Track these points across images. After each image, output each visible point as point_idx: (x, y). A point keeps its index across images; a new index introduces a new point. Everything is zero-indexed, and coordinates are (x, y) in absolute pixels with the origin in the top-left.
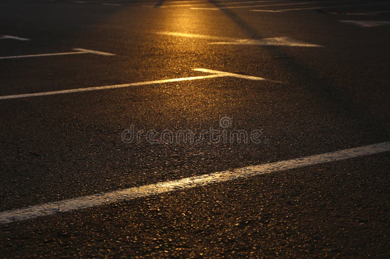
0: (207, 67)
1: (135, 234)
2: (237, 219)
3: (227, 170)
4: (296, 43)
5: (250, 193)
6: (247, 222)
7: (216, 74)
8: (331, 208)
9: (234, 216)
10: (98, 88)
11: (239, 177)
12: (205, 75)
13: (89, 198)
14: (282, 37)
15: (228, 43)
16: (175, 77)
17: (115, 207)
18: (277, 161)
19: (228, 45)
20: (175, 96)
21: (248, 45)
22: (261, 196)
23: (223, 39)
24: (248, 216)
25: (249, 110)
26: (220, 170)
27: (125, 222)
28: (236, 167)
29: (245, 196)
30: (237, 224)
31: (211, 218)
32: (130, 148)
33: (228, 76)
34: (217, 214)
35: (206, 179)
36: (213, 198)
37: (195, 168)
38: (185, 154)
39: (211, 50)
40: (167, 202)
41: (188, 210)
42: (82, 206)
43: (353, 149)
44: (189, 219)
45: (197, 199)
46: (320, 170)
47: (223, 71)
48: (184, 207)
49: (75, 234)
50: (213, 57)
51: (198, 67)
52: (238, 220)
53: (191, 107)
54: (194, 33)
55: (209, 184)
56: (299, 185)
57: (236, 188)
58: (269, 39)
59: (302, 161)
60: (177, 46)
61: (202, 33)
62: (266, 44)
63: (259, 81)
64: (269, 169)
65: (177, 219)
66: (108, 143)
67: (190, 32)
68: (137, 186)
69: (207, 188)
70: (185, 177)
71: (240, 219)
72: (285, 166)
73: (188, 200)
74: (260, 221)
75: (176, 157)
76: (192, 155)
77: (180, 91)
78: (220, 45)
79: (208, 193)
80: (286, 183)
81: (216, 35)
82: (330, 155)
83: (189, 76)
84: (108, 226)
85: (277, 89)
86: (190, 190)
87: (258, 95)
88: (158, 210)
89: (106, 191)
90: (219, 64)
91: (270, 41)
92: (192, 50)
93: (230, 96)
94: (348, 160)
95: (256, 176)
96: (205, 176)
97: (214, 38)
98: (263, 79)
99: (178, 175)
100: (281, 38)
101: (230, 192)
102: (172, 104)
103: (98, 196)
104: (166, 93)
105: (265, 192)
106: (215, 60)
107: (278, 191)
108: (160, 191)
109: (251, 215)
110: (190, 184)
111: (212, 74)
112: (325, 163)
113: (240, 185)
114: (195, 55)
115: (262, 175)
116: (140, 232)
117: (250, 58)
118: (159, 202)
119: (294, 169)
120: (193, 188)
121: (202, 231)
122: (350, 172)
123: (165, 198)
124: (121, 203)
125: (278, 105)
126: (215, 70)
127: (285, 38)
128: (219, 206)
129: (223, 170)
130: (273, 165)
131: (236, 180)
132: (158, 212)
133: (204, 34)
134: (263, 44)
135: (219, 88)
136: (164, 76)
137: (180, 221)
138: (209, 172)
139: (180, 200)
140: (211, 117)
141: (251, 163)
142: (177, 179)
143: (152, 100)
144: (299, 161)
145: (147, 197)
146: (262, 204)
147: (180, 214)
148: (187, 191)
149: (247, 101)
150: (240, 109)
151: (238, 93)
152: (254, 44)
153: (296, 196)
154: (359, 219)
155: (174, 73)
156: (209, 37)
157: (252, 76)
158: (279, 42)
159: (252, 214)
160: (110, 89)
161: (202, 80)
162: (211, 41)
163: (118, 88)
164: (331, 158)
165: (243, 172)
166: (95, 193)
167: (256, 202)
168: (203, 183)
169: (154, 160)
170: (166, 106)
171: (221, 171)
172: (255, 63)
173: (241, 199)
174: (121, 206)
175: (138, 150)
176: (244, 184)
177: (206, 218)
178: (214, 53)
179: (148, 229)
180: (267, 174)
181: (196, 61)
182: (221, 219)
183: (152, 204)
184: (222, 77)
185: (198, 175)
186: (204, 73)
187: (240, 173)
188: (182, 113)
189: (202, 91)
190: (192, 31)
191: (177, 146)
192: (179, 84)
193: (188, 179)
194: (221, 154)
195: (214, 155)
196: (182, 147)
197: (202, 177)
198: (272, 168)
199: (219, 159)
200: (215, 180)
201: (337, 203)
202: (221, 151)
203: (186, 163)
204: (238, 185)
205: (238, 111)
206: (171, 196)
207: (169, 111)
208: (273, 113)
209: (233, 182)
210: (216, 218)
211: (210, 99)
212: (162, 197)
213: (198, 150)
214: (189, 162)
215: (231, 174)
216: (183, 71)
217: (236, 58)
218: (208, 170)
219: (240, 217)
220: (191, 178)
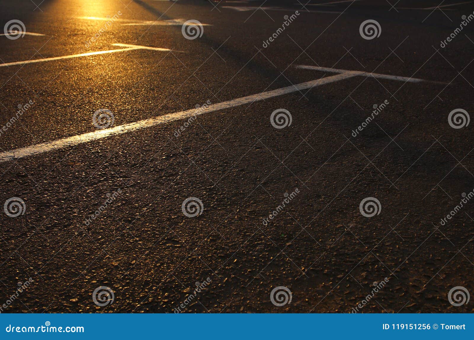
0: (123, 42)
1: (83, 171)
3: (151, 118)
5: (171, 134)
6: (172, 155)
7: (131, 47)
10: (33, 61)
11: (161, 123)
12: (122, 49)
13: (40, 146)
14: (179, 19)
15: (137, 24)
16: (98, 51)
17: (63, 151)
18: (189, 109)
19: (138, 26)
20: (100, 65)
21: (154, 25)
23: (133, 21)
24: (172, 150)
25: (161, 73)
26: (145, 118)
27: (72, 162)
28: (157, 116)
29: (167, 136)
30: (164, 157)
31: (143, 154)
32: (68, 106)
33: (141, 49)
34: (147, 151)
35: (134, 126)
36: (142, 139)
38: (115, 108)
39: (125, 30)
40: (105, 145)
41: (123, 150)
42: (35, 153)
43: (245, 98)
44: (126, 157)
45: (130, 141)
46: (222, 114)
47: (137, 45)
48: (120, 147)
49: (32, 175)
50: (127, 34)
51: (116, 42)
52: (164, 154)
53: (114, 73)
55: (137, 129)
57: (159, 131)
58: (170, 20)
59: (208, 108)
60: (96, 27)
62: (168, 25)
63: (167, 52)
64: (183, 115)
65: (116, 157)
66: (49, 103)
67: (105, 17)
68: (79, 135)
69: (137, 133)
70: (117, 126)
71: (166, 153)
72: (195, 112)
73: (122, 142)
74: (182, 154)
76: (120, 109)
77: (104, 61)
78: (131, 26)
79: (138, 136)
80: (198, 125)
81: (127, 18)
82: (228, 103)
83: (110, 49)
84: (59, 166)
85: (181, 57)
86: (123, 134)
87: (166, 62)
88: (99, 151)
89: (53, 140)
90: (132, 40)
91: (171, 22)
92: (109, 30)
93: (145, 63)
94: (242, 106)
95: (174, 121)
96: (134, 123)
97: (126, 20)
98: (169, 50)
101: (155, 134)
102: (98, 71)
103: (47, 144)
104: (92, 63)
106: (128, 37)
107: (192, 131)
108: (99, 137)
110: (123, 131)
111: (128, 48)
112: (225, 109)
113: (162, 128)
114: (112, 34)
115: (179, 120)
116: (87, 169)
117: (156, 35)
118: (99, 145)
119: (202, 115)
120: (126, 133)
121: (137, 164)
122: (244, 114)
123: (103, 142)
124: (67, 148)
125: (183, 69)
126: (130, 44)
127: (182, 19)
128: (148, 145)
129: (148, 119)
130: (186, 112)
131: (158, 125)
132: (100, 153)
134: (166, 24)
135: (136, 58)
136: (89, 50)
137: (118, 158)
139: (115, 143)
140: (132, 79)
141: (169, 112)
142: (111, 127)
143: (81, 69)
145: (88, 142)
146: (181, 142)
147: (117, 153)
148: (121, 135)
150: (154, 73)
151: (151, 61)
152: (158, 24)
154: (255, 146)
155: (97, 48)
156: (121, 20)
157: (160, 48)
158: (177, 22)
159: (175, 149)
160: (44, 61)
161: (121, 53)
162: (123, 23)
163: (51, 61)
164: (229, 105)
165: (163, 119)
166: (44, 142)
168: (133, 129)
169: (90, 114)
170: (94, 73)
172: (160, 38)
173: (164, 139)
174: (67, 150)
175: (75, 107)
176: (165, 128)
177: (139, 155)
178: (127, 32)
179: (92, 166)
180: (182, 119)
181: (113, 38)
182: (151, 155)
183: (93, 147)
184: (137, 49)
185: (128, 123)
186: (121, 47)
187: (161, 119)
188: (107, 77)
189: (122, 60)
190: (107, 15)
191: (108, 103)
192: (102, 56)
193: (120, 127)
194: (144, 107)
195: (138, 108)
196: (112, 103)
197: (131, 124)
198: (185, 115)
199: (143, 110)
200: (142, 127)
201: (238, 136)
202: (144, 104)
203: (116, 115)
204: (160, 128)
205: (153, 74)
206: (108, 140)
207: (97, 76)
208: (180, 75)
209: (156, 126)
210: (147, 154)
211: (129, 66)
212: (101, 142)
213: (125, 104)
214: (119, 114)
215: (154, 121)
216: (104, 46)
217: (146, 35)
218: (135, 119)
219: (166, 152)
220: (122, 126)
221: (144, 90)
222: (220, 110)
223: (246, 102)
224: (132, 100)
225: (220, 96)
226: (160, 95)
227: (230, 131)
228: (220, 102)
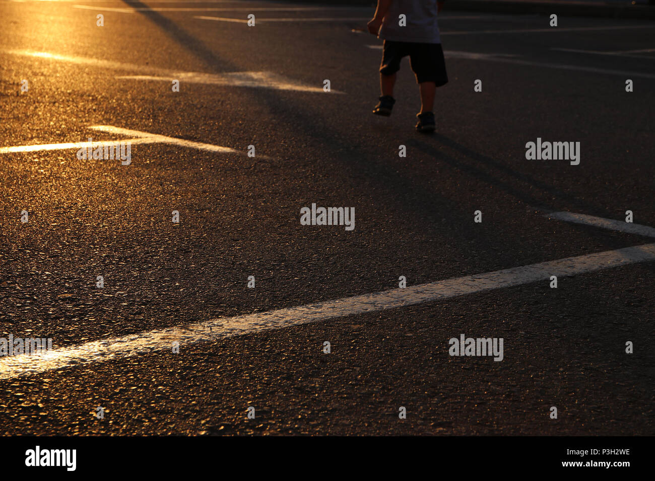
0: (117, 124)
2: (203, 422)
3: (175, 325)
4: (289, 83)
5: (224, 371)
6: (222, 428)
7: (137, 137)
8: (382, 400)
9: (195, 416)
11: (201, 340)
12: (116, 139)
14: (261, 71)
15: (156, 78)
16: (54, 141)
18: (272, 308)
19: (158, 82)
20: (57, 178)
21: (197, 84)
22: (246, 376)
23: (147, 69)
24: (224, 415)
25: (209, 209)
26: (161, 325)
28: (192, 321)
29: (214, 377)
30: (203, 433)
31: (150, 420)
33: (162, 143)
34: (161, 414)
35: (134, 344)
36: (150, 381)
37: (110, 322)
38: (87, 295)
39: (125, 91)
40: (57, 390)
41: (102, 406)
45: (118, 384)
46: (356, 327)
47: (152, 132)
48: (94, 399)
50: (128, 104)
51: (100, 122)
52: (204, 424)
53: (91, 201)
54: (85, 54)
55: (140, 354)
56: (318, 357)
57: (195, 361)
58: (238, 74)
59: (320, 310)
60: (53, 80)
61: (102, 56)
62: (231, 84)
63: (226, 154)
64: (256, 324)
65: (81, 423)
67: (78, 54)
69: (139, 361)
70: (90, 340)
71: (207, 422)
72: (288, 318)
73: (99, 384)
75: (71, 300)
76: (101, 296)
77: (68, 169)
78: (140, 81)
79: (140, 371)
80: (293, 351)
81: (132, 62)
82: (372, 299)
83: (84, 139)
85: (262, 172)
86: (102, 365)
87: (223, 181)
88: (41, 406)
90: (142, 118)
91: (240, 78)
92: (85, 88)
93: (170, 181)
94: (407, 308)
95: (233, 337)
96: (132, 337)
97: (127, 66)
98: (233, 151)
99: (76, 336)
100: (260, 73)
101: (185, 368)
102: (51, 194)
104: (37, 172)
105: (252, 369)
106: (132, 111)
107: (278, 367)
108: (42, 367)
109: (229, 414)
110: (103, 354)
111: (131, 138)
112: (362, 314)
113: (202, 354)
114: (93, 100)
115: (245, 337)
117: (202, 110)
118: (41, 389)
119: (305, 325)
120: (110, 362)
122: (411, 331)
123: (53, 383)
125: (264, 202)
126: (134, 129)
127: (268, 74)
128: (164, 397)
129: (168, 327)
130: (265, 317)
131: (194, 345)
132: (41, 410)
133: (107, 59)
134: (226, 83)
135: (147, 166)
136: (32, 138)
137: (86, 428)
138: (139, 329)
139: (82, 385)
140: (134, 221)
141: (221, 313)
142: (75, 343)
143: (9, 186)
144: (314, 309)
145: (14, 380)
146: (249, 393)
147: (85, 413)
148: (97, 367)
149: (204, 192)
151: (185, 177)
152: (208, 82)
153: (312, 376)
154: (434, 420)
155: (52, 133)
156: (117, 65)
157: (210, 143)
158: (256, 80)
159: (231, 412)
162: (122, 72)
164: (373, 304)
165: (208, 330)
167: (237, 388)
168: (128, 352)
169: (23, 305)
170: (41, 198)
171: (164, 327)
172: (211, 118)
173: (206, 382)
176: (210, 354)
177: (140, 421)
178: (129, 97)
180: (254, 334)
181: (95, 110)
182: (171, 423)
183: (26, 393)
184: (151, 144)
185: (118, 336)
186: (113, 135)
187: (201, 331)
188: (74, 211)
190: (81, 50)
191: (71, 279)
192: (64, 156)
193: (96, 343)
194: (160, 295)
195: (146, 297)
196: (81, 280)
197: (125, 339)
198: (262, 322)
199: (158, 304)
200: (152, 346)
201: (390, 390)
202: (160, 288)
203: (91, 311)
204: (198, 354)
205: (187, 211)
206: (65, 377)
207: (47, 207)
208: (256, 217)
209: (187, 348)
210: (160, 421)
211: (129, 186)
212: (45, 380)
213: (114, 286)
214: (98, 310)
215: (184, 333)
216: (70, 130)
217: (176, 108)
218: (137, 326)
219: (207, 417)
220: (103, 341)
221: (164, 252)
222: (351, 316)
223: (415, 301)
224: (132, 275)
225: (352, 279)
226: (203, 265)
227: (373, 374)
228: (351, 296)
